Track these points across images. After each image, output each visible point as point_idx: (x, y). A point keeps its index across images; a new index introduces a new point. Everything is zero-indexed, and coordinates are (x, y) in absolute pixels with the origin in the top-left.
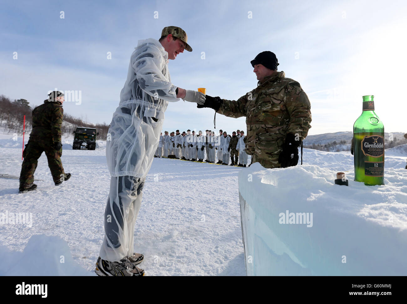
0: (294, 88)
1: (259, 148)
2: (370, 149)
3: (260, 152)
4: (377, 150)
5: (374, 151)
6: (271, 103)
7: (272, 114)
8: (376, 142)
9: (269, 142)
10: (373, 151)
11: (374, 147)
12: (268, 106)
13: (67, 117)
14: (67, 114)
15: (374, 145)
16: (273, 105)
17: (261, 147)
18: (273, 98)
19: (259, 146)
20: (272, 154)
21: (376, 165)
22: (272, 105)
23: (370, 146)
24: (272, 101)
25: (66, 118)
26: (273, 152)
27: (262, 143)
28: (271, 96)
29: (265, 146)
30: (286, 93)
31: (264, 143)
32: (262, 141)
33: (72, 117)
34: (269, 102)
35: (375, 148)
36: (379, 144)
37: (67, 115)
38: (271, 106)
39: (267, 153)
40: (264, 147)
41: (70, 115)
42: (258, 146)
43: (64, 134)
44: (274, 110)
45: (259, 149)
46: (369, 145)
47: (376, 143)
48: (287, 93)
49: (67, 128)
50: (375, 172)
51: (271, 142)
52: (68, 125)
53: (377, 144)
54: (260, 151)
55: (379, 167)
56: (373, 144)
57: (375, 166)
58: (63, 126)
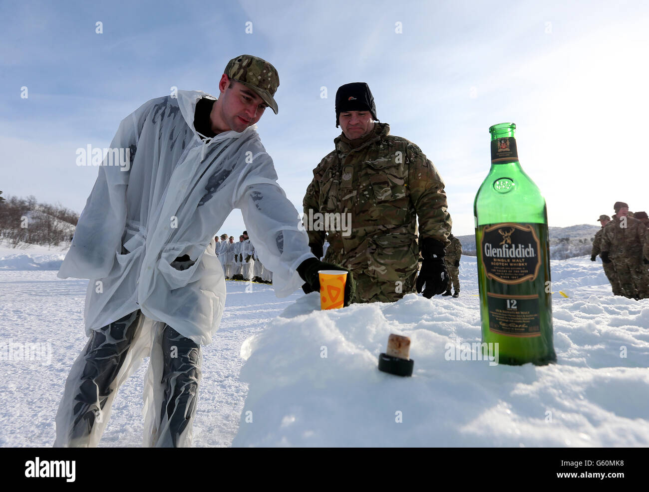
0: (418, 156)
1: (382, 262)
2: (495, 260)
3: (383, 271)
4: (511, 264)
5: (505, 266)
6: (391, 184)
7: (394, 206)
8: (509, 241)
9: (397, 249)
10: (501, 266)
11: (504, 256)
12: (386, 192)
13: (68, 214)
14: (67, 210)
15: (504, 249)
16: (394, 187)
17: (387, 260)
18: (392, 175)
19: (380, 258)
20: (406, 270)
21: (511, 304)
22: (392, 188)
23: (495, 254)
24: (392, 182)
25: (66, 215)
26: (407, 267)
27: (384, 252)
28: (386, 171)
29: (392, 257)
30: (406, 164)
31: (389, 252)
32: (384, 248)
33: (75, 214)
34: (386, 183)
35: (506, 258)
36: (517, 247)
37: (67, 212)
38: (390, 192)
39: (397, 270)
40: (391, 259)
41: (73, 212)
42: (378, 260)
43: (59, 244)
44: (398, 198)
45: (382, 264)
46: (492, 248)
47: (508, 244)
48: (409, 164)
49: (66, 233)
50: (509, 323)
51: (401, 249)
52: (69, 227)
53: (510, 247)
54: (383, 268)
55: (518, 309)
56: (502, 248)
57: (508, 306)
58: (59, 230)
